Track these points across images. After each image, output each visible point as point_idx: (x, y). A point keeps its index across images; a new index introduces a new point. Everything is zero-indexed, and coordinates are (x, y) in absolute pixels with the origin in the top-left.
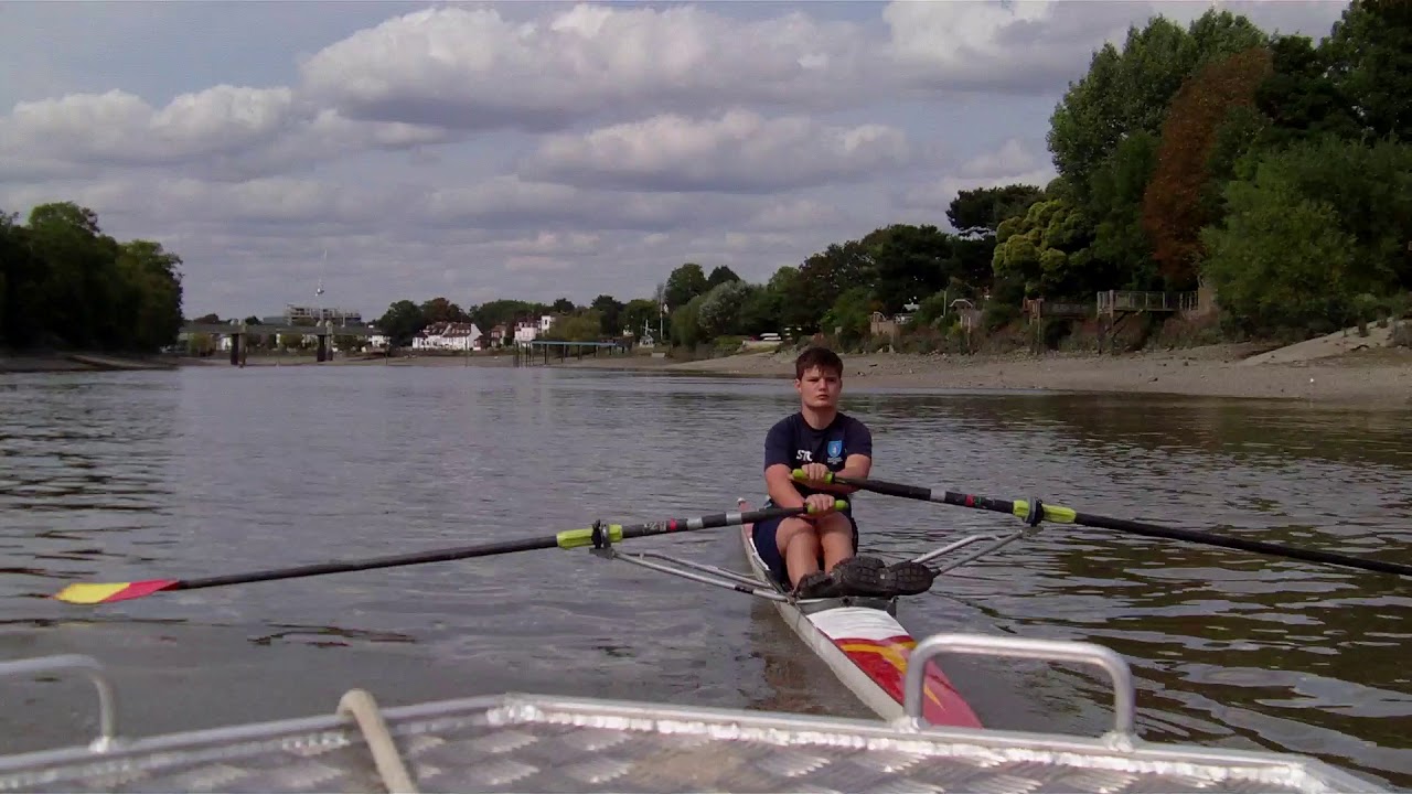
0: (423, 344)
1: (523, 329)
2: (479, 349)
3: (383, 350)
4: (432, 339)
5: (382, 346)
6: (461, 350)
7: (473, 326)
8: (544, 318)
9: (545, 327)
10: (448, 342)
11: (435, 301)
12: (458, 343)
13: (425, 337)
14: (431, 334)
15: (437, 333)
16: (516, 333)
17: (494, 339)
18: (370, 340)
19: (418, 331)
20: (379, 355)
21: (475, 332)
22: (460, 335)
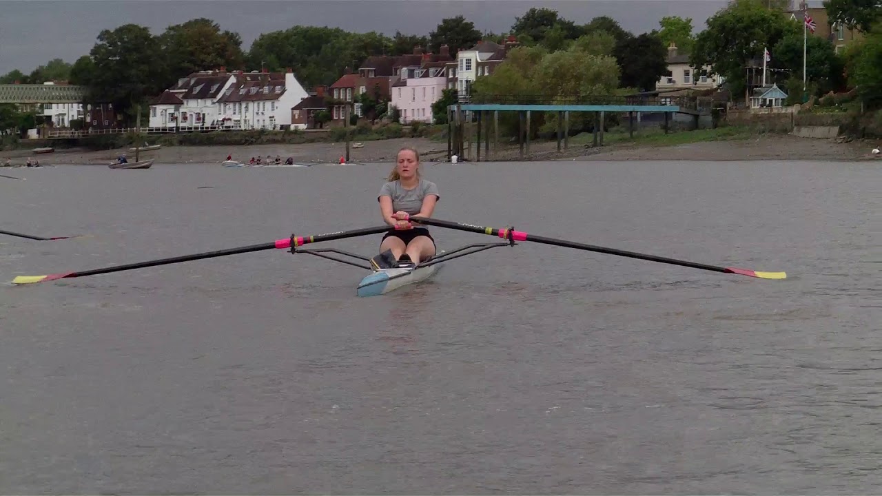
0: (173, 118)
1: (410, 82)
2: (302, 127)
3: (78, 134)
4: (192, 107)
5: (75, 124)
6: (263, 132)
7: (290, 78)
8: (463, 55)
9: (466, 75)
10: (229, 114)
11: (188, 25)
12: (254, 116)
13: (178, 103)
14: (188, 96)
15: (203, 95)
16: (395, 91)
17: (340, 104)
18: (47, 112)
19: (160, 90)
20: (68, 144)
21: (294, 91)
22: (259, 97)
